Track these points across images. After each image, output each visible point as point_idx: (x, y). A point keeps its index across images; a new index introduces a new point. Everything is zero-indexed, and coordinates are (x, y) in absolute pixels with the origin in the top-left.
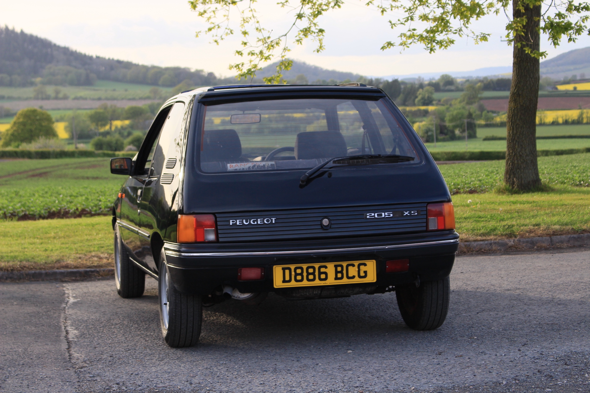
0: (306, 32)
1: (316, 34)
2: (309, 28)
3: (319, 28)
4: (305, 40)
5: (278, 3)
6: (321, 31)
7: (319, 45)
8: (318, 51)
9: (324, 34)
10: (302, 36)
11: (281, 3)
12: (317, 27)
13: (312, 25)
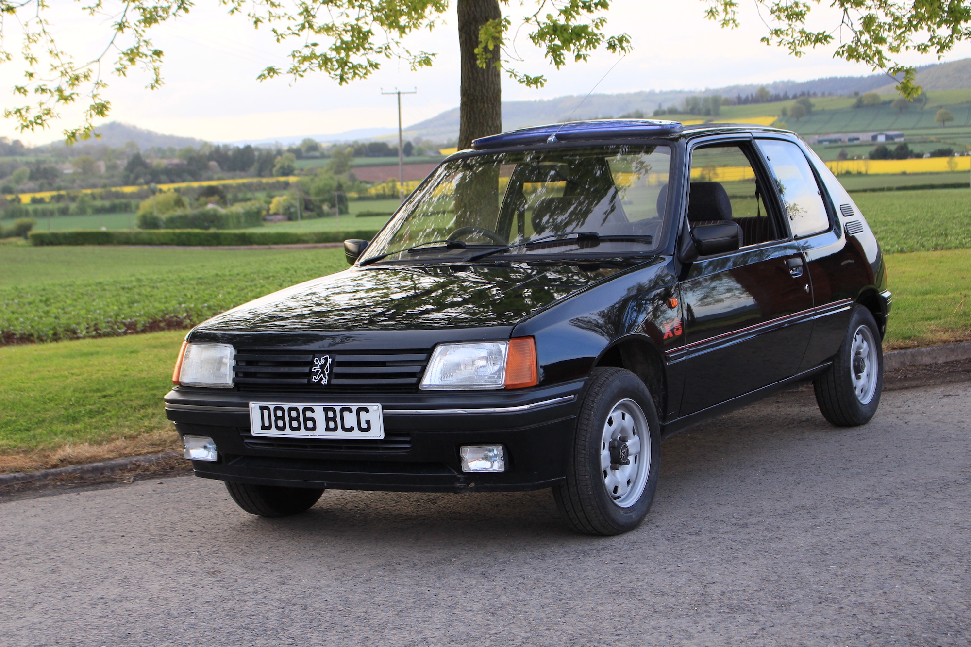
0: (132, 55)
1: (149, 58)
2: (137, 48)
3: (153, 49)
4: (131, 69)
5: (84, 8)
6: (158, 53)
7: (155, 77)
8: (153, 87)
9: (162, 58)
10: (125, 62)
11: (90, 8)
12: (150, 47)
13: (142, 43)
